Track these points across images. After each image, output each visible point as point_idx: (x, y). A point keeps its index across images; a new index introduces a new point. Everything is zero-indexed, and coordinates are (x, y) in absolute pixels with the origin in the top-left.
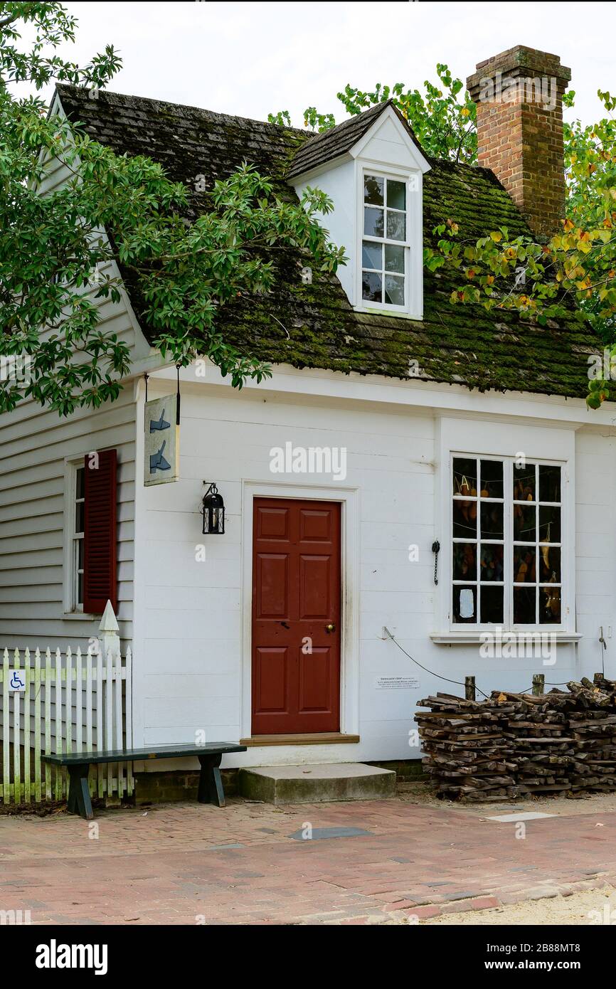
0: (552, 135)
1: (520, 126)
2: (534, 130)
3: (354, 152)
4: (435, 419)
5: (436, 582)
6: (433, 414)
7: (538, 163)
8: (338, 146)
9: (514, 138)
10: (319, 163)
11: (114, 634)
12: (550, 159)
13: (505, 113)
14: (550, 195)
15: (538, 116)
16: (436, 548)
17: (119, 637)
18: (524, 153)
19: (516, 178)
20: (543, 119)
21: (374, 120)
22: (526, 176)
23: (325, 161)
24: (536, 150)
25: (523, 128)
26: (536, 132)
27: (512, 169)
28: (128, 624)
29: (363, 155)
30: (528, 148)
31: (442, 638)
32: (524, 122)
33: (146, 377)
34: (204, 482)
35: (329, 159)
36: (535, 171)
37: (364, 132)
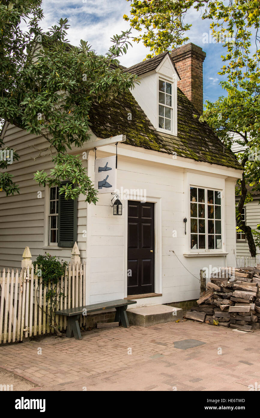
0: (199, 76)
1: (191, 72)
2: (195, 74)
3: (157, 70)
4: (184, 172)
5: (186, 233)
6: (185, 170)
7: (196, 86)
8: (147, 69)
9: (188, 77)
10: (141, 74)
11: (78, 256)
12: (199, 85)
13: (184, 68)
14: (199, 98)
15: (196, 69)
16: (185, 220)
17: (80, 257)
18: (192, 82)
19: (188, 91)
20: (197, 71)
21: (163, 58)
22: (192, 90)
23: (143, 74)
24: (195, 81)
25: (192, 73)
26: (195, 75)
27: (187, 88)
28: (83, 252)
29: (159, 72)
30: (193, 80)
31: (189, 255)
32: (192, 71)
33: (95, 149)
34: (112, 193)
35: (144, 73)
36: (195, 89)
37: (160, 63)
